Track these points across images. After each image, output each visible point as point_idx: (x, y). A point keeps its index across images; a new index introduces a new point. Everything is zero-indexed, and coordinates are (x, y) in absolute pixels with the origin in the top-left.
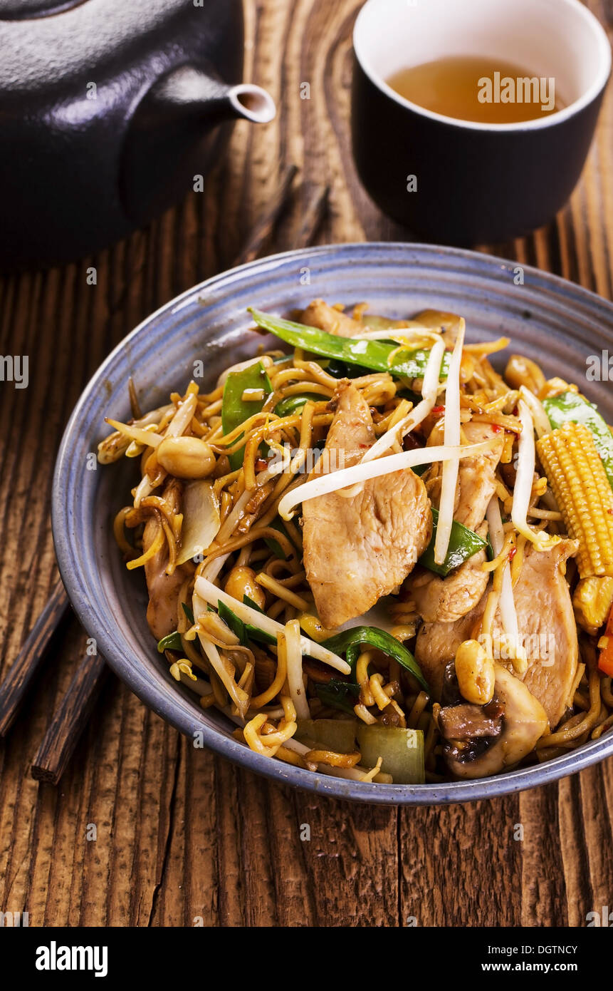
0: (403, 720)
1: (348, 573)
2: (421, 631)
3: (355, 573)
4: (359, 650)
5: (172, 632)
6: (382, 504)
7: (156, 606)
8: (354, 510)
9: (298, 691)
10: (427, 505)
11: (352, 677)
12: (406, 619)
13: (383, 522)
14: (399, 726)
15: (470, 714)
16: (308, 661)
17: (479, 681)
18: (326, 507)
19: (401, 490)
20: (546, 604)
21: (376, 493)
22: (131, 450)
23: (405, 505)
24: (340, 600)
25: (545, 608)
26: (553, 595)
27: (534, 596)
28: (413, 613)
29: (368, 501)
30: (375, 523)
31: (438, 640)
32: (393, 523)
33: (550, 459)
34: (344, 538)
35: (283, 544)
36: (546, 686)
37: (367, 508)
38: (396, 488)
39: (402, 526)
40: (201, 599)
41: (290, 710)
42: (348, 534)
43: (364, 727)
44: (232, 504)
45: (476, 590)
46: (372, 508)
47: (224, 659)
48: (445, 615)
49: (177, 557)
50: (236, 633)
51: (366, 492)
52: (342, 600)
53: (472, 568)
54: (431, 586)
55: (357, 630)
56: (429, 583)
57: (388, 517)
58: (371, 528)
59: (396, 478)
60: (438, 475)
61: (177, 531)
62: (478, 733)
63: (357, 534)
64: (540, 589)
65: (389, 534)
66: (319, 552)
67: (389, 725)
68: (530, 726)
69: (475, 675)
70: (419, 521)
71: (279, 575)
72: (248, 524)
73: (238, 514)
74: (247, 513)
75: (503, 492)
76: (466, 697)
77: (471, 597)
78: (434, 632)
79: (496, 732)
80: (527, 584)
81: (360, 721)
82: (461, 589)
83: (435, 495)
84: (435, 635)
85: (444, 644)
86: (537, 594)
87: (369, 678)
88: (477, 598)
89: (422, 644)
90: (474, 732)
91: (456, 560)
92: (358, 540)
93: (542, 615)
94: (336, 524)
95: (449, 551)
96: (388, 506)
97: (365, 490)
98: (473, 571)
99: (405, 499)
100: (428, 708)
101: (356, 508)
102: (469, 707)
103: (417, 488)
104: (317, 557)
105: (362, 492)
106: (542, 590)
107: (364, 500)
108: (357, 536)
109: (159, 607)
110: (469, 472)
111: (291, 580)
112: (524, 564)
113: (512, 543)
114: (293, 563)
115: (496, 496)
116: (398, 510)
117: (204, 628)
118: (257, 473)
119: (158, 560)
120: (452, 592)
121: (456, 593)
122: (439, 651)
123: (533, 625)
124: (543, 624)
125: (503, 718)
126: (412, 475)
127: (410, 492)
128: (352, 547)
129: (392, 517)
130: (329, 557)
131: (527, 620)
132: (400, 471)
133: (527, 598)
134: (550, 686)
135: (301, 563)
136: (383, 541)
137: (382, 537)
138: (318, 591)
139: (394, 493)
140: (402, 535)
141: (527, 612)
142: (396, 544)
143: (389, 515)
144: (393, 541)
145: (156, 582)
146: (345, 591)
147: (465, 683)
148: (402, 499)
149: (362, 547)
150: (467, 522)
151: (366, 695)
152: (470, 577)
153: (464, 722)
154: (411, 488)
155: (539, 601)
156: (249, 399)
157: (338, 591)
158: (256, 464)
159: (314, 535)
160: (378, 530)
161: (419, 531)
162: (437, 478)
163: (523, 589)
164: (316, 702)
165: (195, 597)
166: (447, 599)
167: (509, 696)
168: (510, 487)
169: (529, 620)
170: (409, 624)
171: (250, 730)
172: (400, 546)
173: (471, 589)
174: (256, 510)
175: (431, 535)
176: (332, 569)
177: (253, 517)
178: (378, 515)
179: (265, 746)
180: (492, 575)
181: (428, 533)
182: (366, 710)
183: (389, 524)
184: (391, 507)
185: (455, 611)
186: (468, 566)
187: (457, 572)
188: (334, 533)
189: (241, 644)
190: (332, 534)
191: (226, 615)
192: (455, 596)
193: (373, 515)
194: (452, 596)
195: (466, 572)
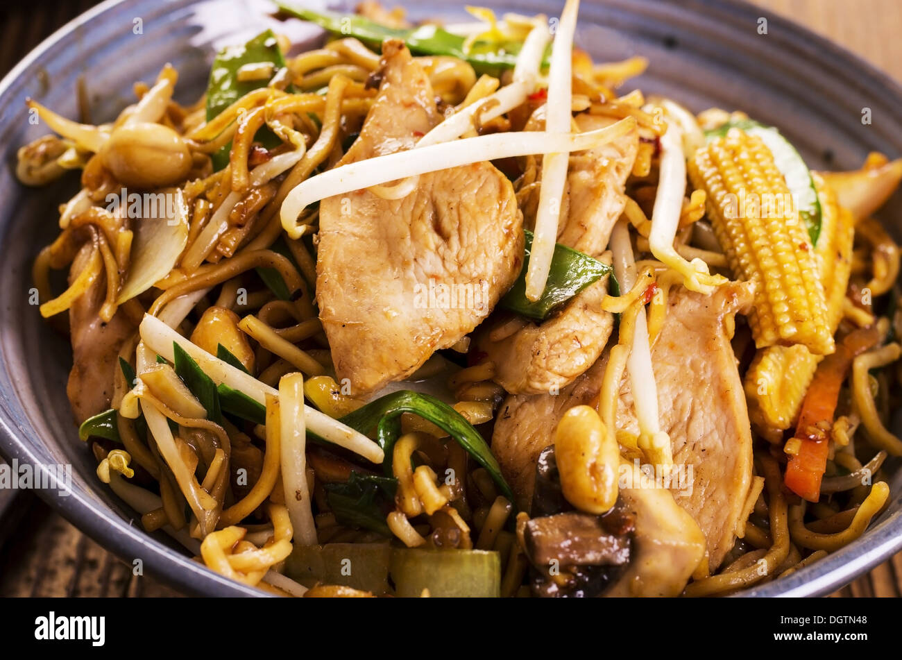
0: (467, 538)
1: (385, 310)
2: (501, 414)
3: (397, 311)
4: (398, 427)
5: (105, 410)
6: (444, 209)
7: (82, 373)
8: (399, 218)
9: (298, 493)
10: (517, 217)
11: (386, 467)
12: (478, 392)
13: (445, 237)
14: (460, 547)
15: (578, 527)
16: (316, 446)
17: (595, 470)
18: (358, 216)
19: (476, 191)
20: (702, 378)
21: (435, 194)
22: (69, 157)
23: (482, 212)
24: (371, 348)
25: (702, 383)
26: (715, 364)
27: (683, 366)
28: (489, 382)
29: (422, 206)
30: (433, 239)
31: (529, 426)
32: (460, 239)
33: (709, 178)
34: (382, 261)
35: (287, 274)
36: (702, 503)
37: (421, 217)
38: (466, 188)
39: (475, 243)
40: (150, 350)
41: (283, 524)
42: (390, 254)
43: (402, 552)
44: (209, 214)
45: (592, 340)
46: (429, 216)
47: (180, 443)
48: (540, 375)
49: (118, 294)
50: (202, 402)
51: (420, 193)
52: (375, 348)
53: (586, 307)
54: (519, 337)
55: (398, 395)
56: (516, 333)
57: (453, 229)
58: (427, 246)
59: (469, 175)
60: (535, 181)
61: (123, 256)
62: (591, 557)
63: (403, 253)
64: (693, 354)
65: (455, 253)
66: (341, 280)
67: (444, 545)
68: (676, 552)
69: (589, 461)
70: (502, 238)
71: (278, 323)
72: (233, 242)
73: (219, 227)
74: (235, 225)
75: (636, 214)
76: (571, 497)
77: (584, 350)
78: (522, 414)
79: (622, 557)
80: (672, 347)
81: (397, 542)
82: (567, 336)
83: (529, 208)
84: (524, 419)
85: (538, 433)
86: (688, 362)
87: (414, 471)
88: (593, 355)
89: (502, 433)
90: (583, 556)
91: (560, 295)
92: (405, 264)
93: (696, 393)
94: (370, 240)
95: (548, 283)
96: (454, 212)
97: (419, 191)
98: (587, 313)
99: (481, 204)
100: (510, 524)
101: (403, 216)
102: (576, 517)
103: (502, 190)
104: (338, 286)
105: (412, 193)
106: (696, 356)
107: (416, 205)
108: (404, 258)
109: (86, 374)
110: (584, 176)
111: (297, 330)
112: (667, 317)
113: (649, 276)
114: (301, 304)
115: (623, 219)
116: (470, 218)
117: (150, 389)
118: (251, 167)
119: (89, 300)
120: (552, 339)
121: (559, 342)
122: (530, 443)
123: (682, 411)
124: (698, 407)
125: (631, 535)
126: (494, 172)
127: (490, 196)
128: (395, 273)
129: (459, 230)
130: (357, 289)
131: (671, 400)
132: (475, 166)
133: (673, 369)
134: (709, 502)
135: (314, 303)
136: (444, 266)
137: (443, 259)
138: (337, 337)
139: (465, 195)
140: (476, 257)
141: (673, 390)
142: (465, 269)
143: (456, 226)
144: (460, 265)
145: (87, 335)
146: (379, 335)
147: (570, 473)
148: (477, 202)
149: (411, 274)
150: (579, 245)
151: (407, 495)
152: (582, 320)
153: (567, 538)
154: (492, 189)
155: (692, 373)
156: (249, 78)
157: (370, 336)
158: (251, 155)
159: (336, 253)
160: (437, 248)
161: (501, 253)
162: (533, 185)
163: (666, 354)
164: (327, 520)
165: (141, 348)
166: (545, 350)
167: (642, 504)
168: (647, 207)
169: (675, 402)
170: (483, 400)
171: (213, 544)
172: (471, 274)
173: (583, 337)
174: (246, 219)
175: (521, 263)
176: (360, 304)
177: (240, 234)
178: (438, 228)
179: (236, 570)
180: (617, 320)
181: (516, 259)
182: (406, 522)
183: (454, 240)
184: (459, 215)
185: (556, 368)
186: (579, 304)
187: (561, 313)
188: (367, 253)
189: (209, 418)
190: (363, 255)
191: (187, 370)
192: (556, 346)
193: (430, 226)
194: (552, 346)
195: (576, 312)
